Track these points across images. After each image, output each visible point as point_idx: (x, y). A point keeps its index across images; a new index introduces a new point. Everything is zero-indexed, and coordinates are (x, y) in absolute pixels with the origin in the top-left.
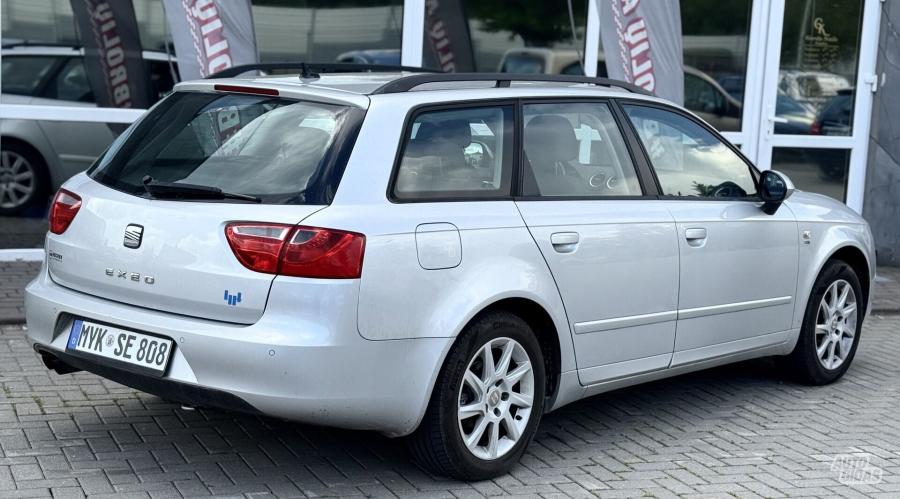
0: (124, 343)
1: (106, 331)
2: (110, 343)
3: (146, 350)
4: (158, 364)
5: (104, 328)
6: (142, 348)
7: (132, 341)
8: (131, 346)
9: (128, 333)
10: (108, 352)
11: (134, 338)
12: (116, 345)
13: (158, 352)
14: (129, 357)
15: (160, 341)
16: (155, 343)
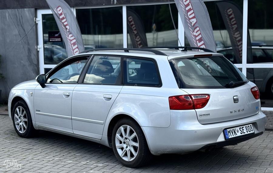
0: (242, 130)
1: (235, 129)
2: (238, 132)
3: (248, 129)
4: (252, 131)
5: (234, 128)
6: (247, 129)
7: (243, 129)
8: (244, 130)
9: (241, 127)
10: (239, 134)
11: (243, 127)
12: (240, 132)
13: (250, 128)
14: (245, 133)
15: (249, 125)
16: (248, 126)
